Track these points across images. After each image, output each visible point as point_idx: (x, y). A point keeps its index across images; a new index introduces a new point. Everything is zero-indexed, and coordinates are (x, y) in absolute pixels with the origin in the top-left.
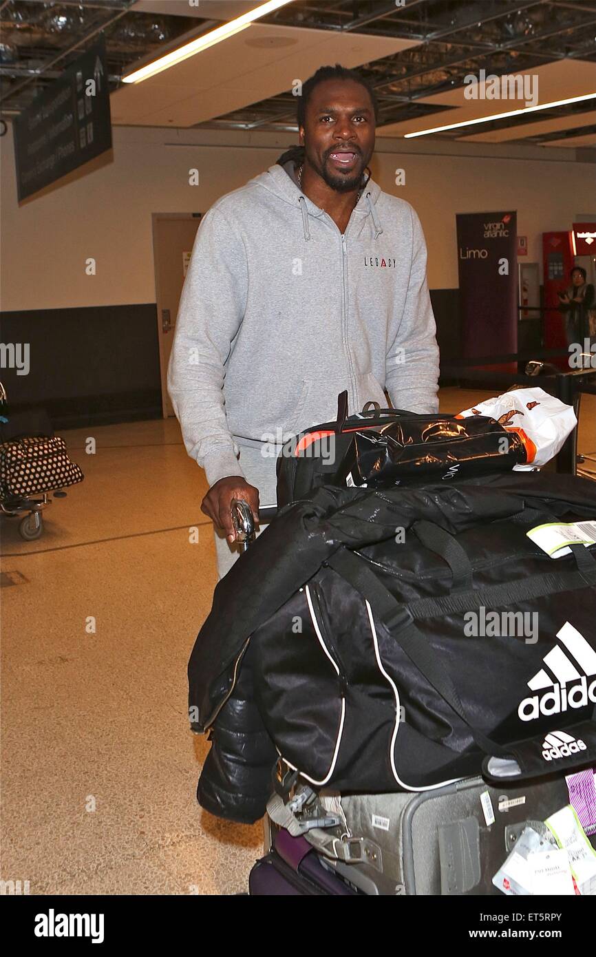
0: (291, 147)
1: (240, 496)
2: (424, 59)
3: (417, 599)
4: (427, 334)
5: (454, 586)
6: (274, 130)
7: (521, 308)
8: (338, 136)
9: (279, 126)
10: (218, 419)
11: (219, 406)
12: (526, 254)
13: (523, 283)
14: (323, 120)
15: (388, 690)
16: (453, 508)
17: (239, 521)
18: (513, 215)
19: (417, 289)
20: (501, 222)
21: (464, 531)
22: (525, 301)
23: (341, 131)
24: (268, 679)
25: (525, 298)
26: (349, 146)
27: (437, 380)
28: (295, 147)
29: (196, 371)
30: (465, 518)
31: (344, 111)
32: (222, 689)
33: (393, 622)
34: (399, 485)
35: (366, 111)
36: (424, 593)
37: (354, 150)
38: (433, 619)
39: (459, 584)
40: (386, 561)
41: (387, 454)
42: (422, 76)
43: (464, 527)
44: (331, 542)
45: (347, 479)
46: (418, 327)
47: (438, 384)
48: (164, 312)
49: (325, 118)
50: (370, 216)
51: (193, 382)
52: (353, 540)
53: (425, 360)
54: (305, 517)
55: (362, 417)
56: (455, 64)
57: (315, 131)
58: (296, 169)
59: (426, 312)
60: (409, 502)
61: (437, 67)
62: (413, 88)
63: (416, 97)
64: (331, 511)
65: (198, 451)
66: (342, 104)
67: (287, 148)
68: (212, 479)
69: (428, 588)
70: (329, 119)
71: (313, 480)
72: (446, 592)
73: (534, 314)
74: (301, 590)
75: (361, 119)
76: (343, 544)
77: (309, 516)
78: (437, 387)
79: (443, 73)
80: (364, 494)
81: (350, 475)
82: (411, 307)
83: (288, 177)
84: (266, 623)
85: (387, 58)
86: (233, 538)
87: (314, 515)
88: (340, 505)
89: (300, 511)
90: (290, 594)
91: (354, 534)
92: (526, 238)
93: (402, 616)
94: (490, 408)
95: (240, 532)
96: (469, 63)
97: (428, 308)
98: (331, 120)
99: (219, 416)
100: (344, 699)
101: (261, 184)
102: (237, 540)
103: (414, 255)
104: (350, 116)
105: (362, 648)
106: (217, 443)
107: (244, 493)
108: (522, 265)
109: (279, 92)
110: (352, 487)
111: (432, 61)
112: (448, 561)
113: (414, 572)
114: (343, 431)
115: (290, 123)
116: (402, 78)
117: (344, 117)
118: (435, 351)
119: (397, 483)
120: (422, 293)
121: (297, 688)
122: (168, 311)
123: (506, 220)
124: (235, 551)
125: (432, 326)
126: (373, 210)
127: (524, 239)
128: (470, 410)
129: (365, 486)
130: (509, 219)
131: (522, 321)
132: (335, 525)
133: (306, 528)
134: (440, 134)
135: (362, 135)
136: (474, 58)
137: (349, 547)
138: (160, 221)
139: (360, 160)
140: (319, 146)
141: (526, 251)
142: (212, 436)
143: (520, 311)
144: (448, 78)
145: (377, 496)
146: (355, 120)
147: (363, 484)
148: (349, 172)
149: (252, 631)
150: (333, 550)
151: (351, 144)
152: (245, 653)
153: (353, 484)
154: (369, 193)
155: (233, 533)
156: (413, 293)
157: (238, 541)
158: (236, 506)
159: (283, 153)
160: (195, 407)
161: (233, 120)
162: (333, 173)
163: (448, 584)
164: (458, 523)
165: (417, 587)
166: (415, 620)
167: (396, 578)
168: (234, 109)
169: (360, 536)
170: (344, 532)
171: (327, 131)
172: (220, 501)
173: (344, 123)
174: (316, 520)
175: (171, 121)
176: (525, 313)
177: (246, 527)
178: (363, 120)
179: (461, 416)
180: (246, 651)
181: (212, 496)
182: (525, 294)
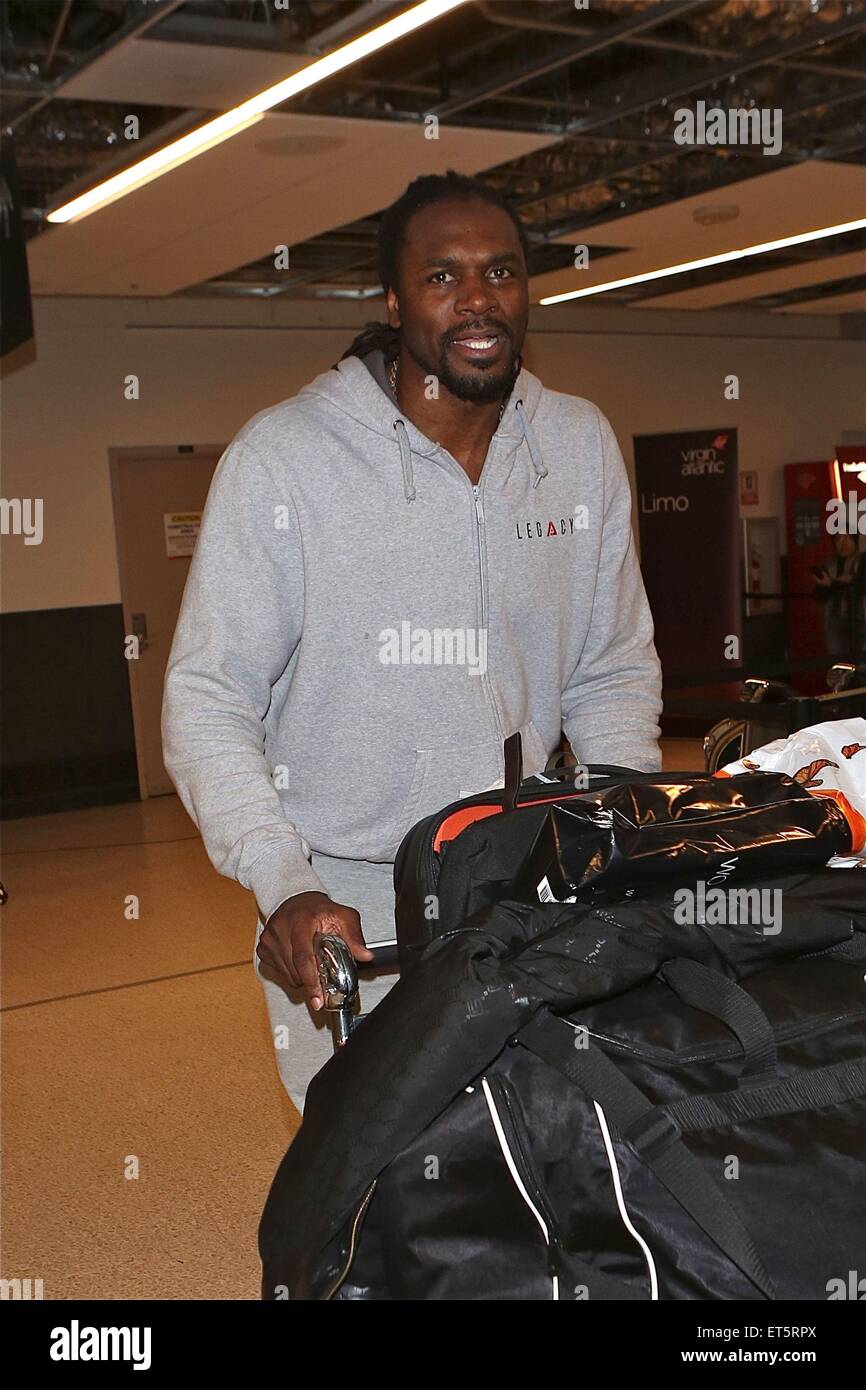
0: (368, 325)
1: (326, 925)
2: (571, 165)
3: (679, 1099)
4: (635, 642)
5: (746, 1073)
6: (315, 298)
7: (750, 596)
8: (465, 307)
9: (323, 291)
10: (266, 799)
11: (264, 779)
12: (755, 501)
13: (752, 552)
14: (435, 280)
15: (637, 1260)
16: (732, 935)
17: (329, 971)
18: (731, 434)
19: (616, 567)
20: (709, 447)
21: (750, 976)
22: (756, 584)
23: (468, 300)
24: (416, 1248)
25: (756, 578)
26: (485, 324)
27: (657, 719)
28: (378, 324)
29: (217, 726)
30: (752, 953)
31: (471, 259)
32: (330, 1268)
33: (646, 1139)
34: (633, 897)
35: (511, 257)
36: (692, 1086)
37: (494, 330)
38: (712, 1132)
39: (753, 1067)
40: (621, 1033)
41: (613, 842)
42: (567, 196)
43: (749, 968)
44: (524, 1001)
45: (540, 889)
46: (619, 633)
47: (659, 725)
48: (135, 618)
49: (437, 275)
50: (525, 445)
51: (212, 743)
52: (561, 996)
53: (634, 684)
54: (473, 958)
55: (546, 781)
56: (626, 173)
57: (421, 300)
58: (388, 364)
59: (635, 603)
60: (658, 928)
61: (594, 179)
62: (552, 216)
63: (556, 232)
64: (517, 946)
65: (238, 861)
66: (468, 247)
67: (360, 328)
68: (269, 904)
69: (701, 1078)
70: (444, 277)
71: (469, 894)
72: (730, 1083)
73: (771, 606)
74: (470, 1090)
75: (502, 273)
76: (544, 1003)
77: (480, 956)
78: (657, 731)
79: (604, 190)
80: (572, 916)
81: (545, 882)
82: (606, 601)
83: (375, 383)
84: (408, 1150)
85: (507, 166)
86: (319, 1003)
87: (488, 954)
88: (531, 936)
89: (464, 947)
90: (449, 1097)
91: (562, 985)
92: (755, 473)
93: (660, 1128)
94: (773, 758)
95: (331, 991)
96: (649, 170)
97: (638, 594)
98: (448, 278)
99: (267, 795)
100: (555, 1279)
101: (324, 395)
102: (328, 1006)
103: (607, 505)
104: (483, 269)
105: (592, 1187)
106: (271, 839)
107: (335, 920)
108: (749, 521)
109: (319, 231)
110: (550, 903)
111: (584, 169)
112: (735, 1028)
113: (672, 1049)
114: (519, 806)
115: (341, 283)
116: (532, 200)
117: (471, 272)
118: (653, 669)
119: (630, 893)
120: (626, 571)
121: (471, 1261)
122: (143, 616)
123: (720, 443)
124: (322, 1026)
125: (646, 624)
126: (529, 434)
127: (750, 477)
128: (740, 762)
129: (573, 900)
130: (724, 441)
131: (751, 617)
132: (529, 971)
133: (478, 978)
134: (605, 295)
135: (507, 302)
136: (656, 162)
137: (552, 1008)
138: (125, 462)
139: (508, 345)
140: (429, 326)
141: (756, 496)
142: (261, 828)
143: (748, 602)
144: (614, 197)
145: (599, 918)
146: (493, 275)
147: (568, 896)
148: (490, 366)
149: (384, 1164)
150: (527, 1014)
151: (489, 321)
152: (369, 1204)
153: (551, 898)
154: (521, 402)
155: (320, 993)
156: (609, 574)
157: (329, 1008)
158: (322, 945)
159: (356, 336)
160: (222, 785)
161: (243, 280)
162: (461, 370)
163: (733, 1070)
164: (740, 963)
165: (678, 1075)
166: (683, 1133)
167: (641, 1061)
168: (244, 263)
169: (573, 989)
170: (546, 982)
171: (442, 299)
172: (295, 939)
173: (473, 283)
174: (494, 962)
175: (133, 286)
176: (756, 605)
177: (342, 982)
178: (506, 274)
179: (725, 774)
180: (371, 1199)
181: (277, 929)
182: (755, 572)
